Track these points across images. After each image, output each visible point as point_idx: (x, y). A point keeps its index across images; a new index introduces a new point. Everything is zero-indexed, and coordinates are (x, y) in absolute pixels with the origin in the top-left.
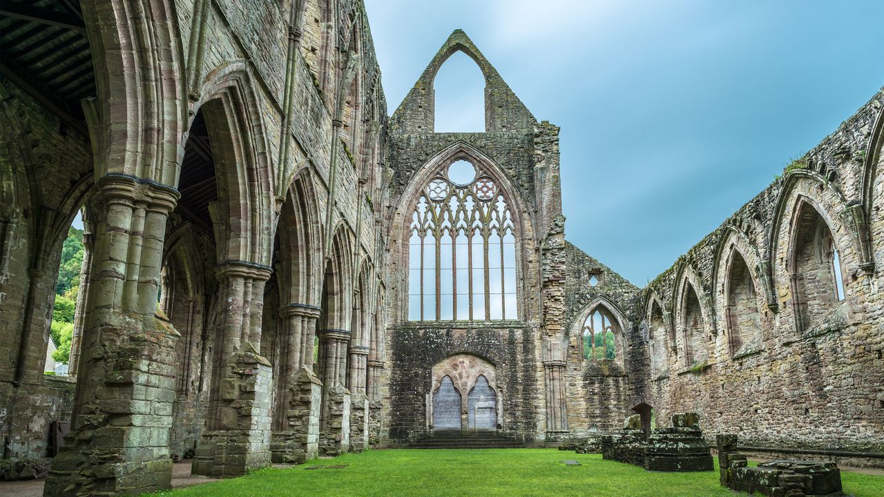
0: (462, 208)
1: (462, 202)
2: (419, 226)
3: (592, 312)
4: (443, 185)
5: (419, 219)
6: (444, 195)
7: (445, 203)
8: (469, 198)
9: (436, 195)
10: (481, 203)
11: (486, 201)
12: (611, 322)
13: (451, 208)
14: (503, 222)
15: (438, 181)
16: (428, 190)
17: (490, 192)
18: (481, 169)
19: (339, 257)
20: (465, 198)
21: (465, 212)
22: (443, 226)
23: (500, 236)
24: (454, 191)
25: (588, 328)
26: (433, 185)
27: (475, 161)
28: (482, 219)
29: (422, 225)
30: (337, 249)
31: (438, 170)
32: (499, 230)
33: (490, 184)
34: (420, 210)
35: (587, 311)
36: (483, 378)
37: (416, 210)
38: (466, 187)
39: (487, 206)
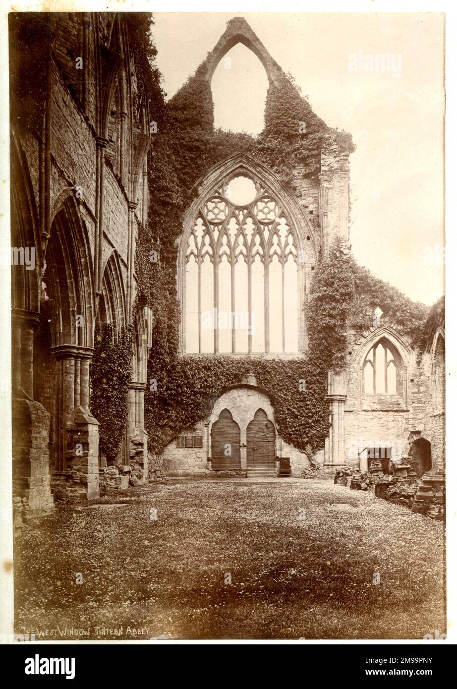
0: (241, 232)
1: (241, 224)
2: (196, 252)
3: (375, 346)
4: (222, 205)
5: (196, 243)
6: (222, 216)
7: (222, 224)
8: (249, 221)
9: (213, 217)
10: (262, 226)
11: (267, 224)
12: (394, 357)
13: (230, 232)
14: (285, 247)
15: (216, 200)
16: (206, 211)
17: (272, 213)
18: (262, 187)
19: (110, 291)
20: (244, 220)
21: (244, 236)
22: (221, 252)
23: (282, 263)
24: (234, 213)
25: (370, 361)
26: (211, 205)
27: (256, 179)
28: (262, 244)
29: (199, 251)
30: (109, 283)
31: (216, 188)
32: (280, 257)
33: (272, 205)
34: (196, 234)
35: (371, 344)
36: (262, 413)
37: (192, 233)
38: (245, 208)
39: (269, 230)
